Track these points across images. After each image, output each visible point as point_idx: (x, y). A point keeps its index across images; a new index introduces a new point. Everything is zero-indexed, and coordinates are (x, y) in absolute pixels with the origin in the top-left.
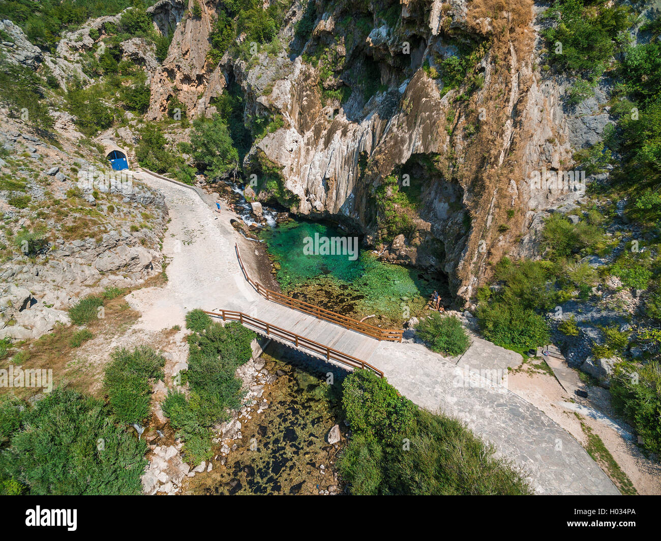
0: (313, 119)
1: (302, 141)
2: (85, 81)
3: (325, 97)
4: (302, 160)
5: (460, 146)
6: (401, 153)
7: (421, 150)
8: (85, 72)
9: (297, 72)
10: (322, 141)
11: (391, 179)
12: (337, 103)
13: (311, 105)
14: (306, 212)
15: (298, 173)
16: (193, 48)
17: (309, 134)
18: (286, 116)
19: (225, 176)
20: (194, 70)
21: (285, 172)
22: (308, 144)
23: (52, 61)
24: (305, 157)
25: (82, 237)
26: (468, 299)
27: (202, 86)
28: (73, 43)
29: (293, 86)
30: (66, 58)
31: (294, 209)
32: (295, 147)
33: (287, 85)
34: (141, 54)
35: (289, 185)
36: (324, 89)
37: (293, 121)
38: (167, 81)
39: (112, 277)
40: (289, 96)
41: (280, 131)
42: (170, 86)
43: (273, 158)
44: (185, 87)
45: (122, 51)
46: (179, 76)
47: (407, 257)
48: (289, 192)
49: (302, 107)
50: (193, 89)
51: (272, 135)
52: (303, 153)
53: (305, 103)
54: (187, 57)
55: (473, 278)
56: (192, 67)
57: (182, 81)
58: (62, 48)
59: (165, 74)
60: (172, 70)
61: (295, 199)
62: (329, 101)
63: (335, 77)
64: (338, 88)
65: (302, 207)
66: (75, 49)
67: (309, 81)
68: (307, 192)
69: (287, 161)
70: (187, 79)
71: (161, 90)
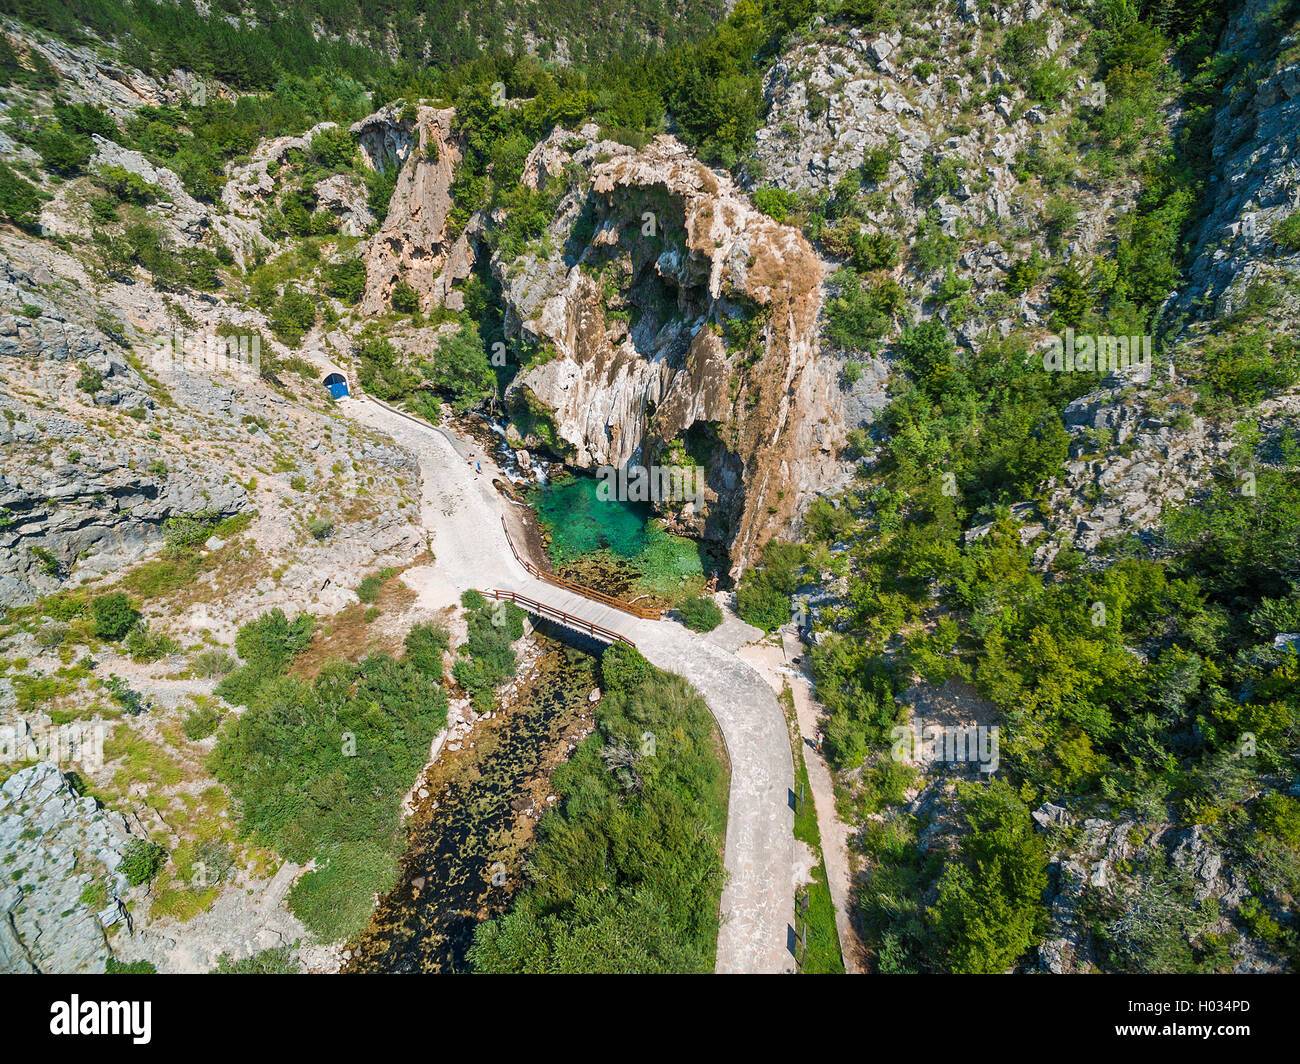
0: (593, 347)
1: (581, 374)
2: (267, 249)
3: (609, 319)
4: (580, 398)
5: (742, 417)
6: (683, 418)
7: (704, 418)
8: (265, 232)
9: (574, 286)
10: (605, 375)
11: (675, 443)
12: (624, 327)
13: (592, 329)
14: (585, 465)
15: (575, 415)
16: (426, 204)
17: (589, 365)
18: (560, 346)
19: (479, 406)
20: (428, 238)
21: (559, 416)
22: (587, 379)
24: (584, 395)
25: (360, 519)
26: (738, 581)
27: (439, 257)
29: (569, 303)
31: (570, 461)
32: (570, 383)
33: (560, 304)
34: (346, 203)
35: (563, 432)
36: (608, 309)
37: (567, 349)
39: (386, 557)
40: (564, 318)
41: (551, 364)
42: (394, 262)
43: (543, 399)
44: (416, 263)
45: (316, 197)
46: (407, 248)
47: (695, 529)
48: (563, 440)
49: (580, 332)
50: (427, 264)
51: (542, 368)
52: (581, 389)
53: (583, 327)
54: (417, 218)
55: (743, 559)
56: (426, 233)
57: (412, 255)
58: (230, 196)
59: (389, 246)
60: (399, 240)
61: (571, 449)
62: (614, 324)
63: (621, 295)
64: (625, 308)
65: (580, 459)
67: (589, 299)
68: (586, 440)
69: (560, 402)
70: (418, 252)
71: (383, 269)
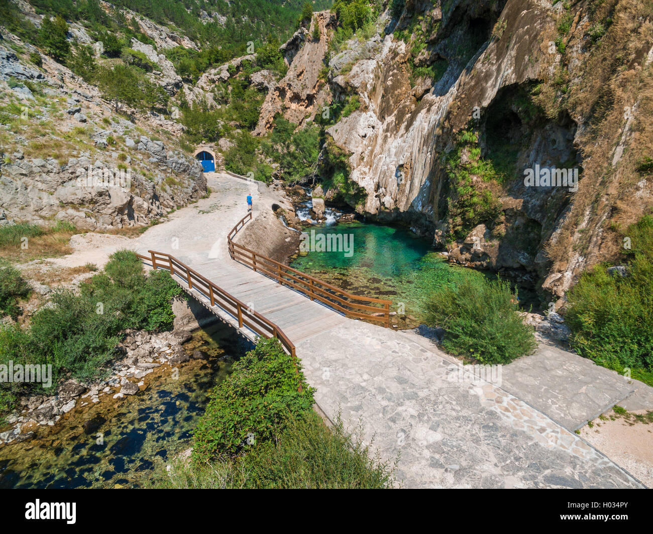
0: (397, 102)
1: (381, 127)
2: (212, 106)
3: (415, 76)
4: (377, 149)
5: (577, 59)
6: (483, 91)
7: (513, 79)
8: (215, 99)
9: (386, 50)
10: (403, 126)
11: (467, 136)
12: (429, 82)
13: (397, 84)
14: (373, 211)
15: (370, 164)
16: (308, 69)
17: (391, 119)
18: (364, 97)
19: (303, 181)
20: (305, 90)
21: (353, 160)
22: (387, 130)
23: (189, 88)
24: (382, 146)
26: (562, 294)
27: (312, 107)
28: (212, 76)
29: (379, 67)
30: (202, 88)
31: (359, 208)
32: (370, 132)
33: (372, 65)
34: (266, 84)
35: (355, 176)
36: (415, 66)
37: (374, 105)
38: (277, 100)
40: (372, 76)
41: (354, 115)
42: (279, 104)
43: (339, 144)
44: (294, 106)
45: (250, 82)
46: (289, 94)
47: (485, 255)
48: (354, 183)
49: (386, 90)
50: (302, 108)
51: (344, 119)
52: (380, 141)
53: (389, 83)
54: (300, 78)
56: (304, 87)
57: (292, 100)
58: (203, 80)
59: (277, 93)
60: (284, 89)
61: (361, 195)
62: (419, 80)
63: (428, 49)
64: (432, 62)
65: (368, 205)
66: (213, 81)
67: (397, 59)
68: (378, 187)
69: (357, 147)
70: (296, 98)
71: (270, 108)
